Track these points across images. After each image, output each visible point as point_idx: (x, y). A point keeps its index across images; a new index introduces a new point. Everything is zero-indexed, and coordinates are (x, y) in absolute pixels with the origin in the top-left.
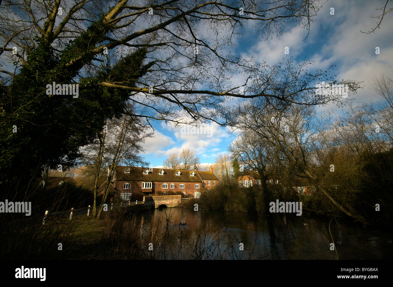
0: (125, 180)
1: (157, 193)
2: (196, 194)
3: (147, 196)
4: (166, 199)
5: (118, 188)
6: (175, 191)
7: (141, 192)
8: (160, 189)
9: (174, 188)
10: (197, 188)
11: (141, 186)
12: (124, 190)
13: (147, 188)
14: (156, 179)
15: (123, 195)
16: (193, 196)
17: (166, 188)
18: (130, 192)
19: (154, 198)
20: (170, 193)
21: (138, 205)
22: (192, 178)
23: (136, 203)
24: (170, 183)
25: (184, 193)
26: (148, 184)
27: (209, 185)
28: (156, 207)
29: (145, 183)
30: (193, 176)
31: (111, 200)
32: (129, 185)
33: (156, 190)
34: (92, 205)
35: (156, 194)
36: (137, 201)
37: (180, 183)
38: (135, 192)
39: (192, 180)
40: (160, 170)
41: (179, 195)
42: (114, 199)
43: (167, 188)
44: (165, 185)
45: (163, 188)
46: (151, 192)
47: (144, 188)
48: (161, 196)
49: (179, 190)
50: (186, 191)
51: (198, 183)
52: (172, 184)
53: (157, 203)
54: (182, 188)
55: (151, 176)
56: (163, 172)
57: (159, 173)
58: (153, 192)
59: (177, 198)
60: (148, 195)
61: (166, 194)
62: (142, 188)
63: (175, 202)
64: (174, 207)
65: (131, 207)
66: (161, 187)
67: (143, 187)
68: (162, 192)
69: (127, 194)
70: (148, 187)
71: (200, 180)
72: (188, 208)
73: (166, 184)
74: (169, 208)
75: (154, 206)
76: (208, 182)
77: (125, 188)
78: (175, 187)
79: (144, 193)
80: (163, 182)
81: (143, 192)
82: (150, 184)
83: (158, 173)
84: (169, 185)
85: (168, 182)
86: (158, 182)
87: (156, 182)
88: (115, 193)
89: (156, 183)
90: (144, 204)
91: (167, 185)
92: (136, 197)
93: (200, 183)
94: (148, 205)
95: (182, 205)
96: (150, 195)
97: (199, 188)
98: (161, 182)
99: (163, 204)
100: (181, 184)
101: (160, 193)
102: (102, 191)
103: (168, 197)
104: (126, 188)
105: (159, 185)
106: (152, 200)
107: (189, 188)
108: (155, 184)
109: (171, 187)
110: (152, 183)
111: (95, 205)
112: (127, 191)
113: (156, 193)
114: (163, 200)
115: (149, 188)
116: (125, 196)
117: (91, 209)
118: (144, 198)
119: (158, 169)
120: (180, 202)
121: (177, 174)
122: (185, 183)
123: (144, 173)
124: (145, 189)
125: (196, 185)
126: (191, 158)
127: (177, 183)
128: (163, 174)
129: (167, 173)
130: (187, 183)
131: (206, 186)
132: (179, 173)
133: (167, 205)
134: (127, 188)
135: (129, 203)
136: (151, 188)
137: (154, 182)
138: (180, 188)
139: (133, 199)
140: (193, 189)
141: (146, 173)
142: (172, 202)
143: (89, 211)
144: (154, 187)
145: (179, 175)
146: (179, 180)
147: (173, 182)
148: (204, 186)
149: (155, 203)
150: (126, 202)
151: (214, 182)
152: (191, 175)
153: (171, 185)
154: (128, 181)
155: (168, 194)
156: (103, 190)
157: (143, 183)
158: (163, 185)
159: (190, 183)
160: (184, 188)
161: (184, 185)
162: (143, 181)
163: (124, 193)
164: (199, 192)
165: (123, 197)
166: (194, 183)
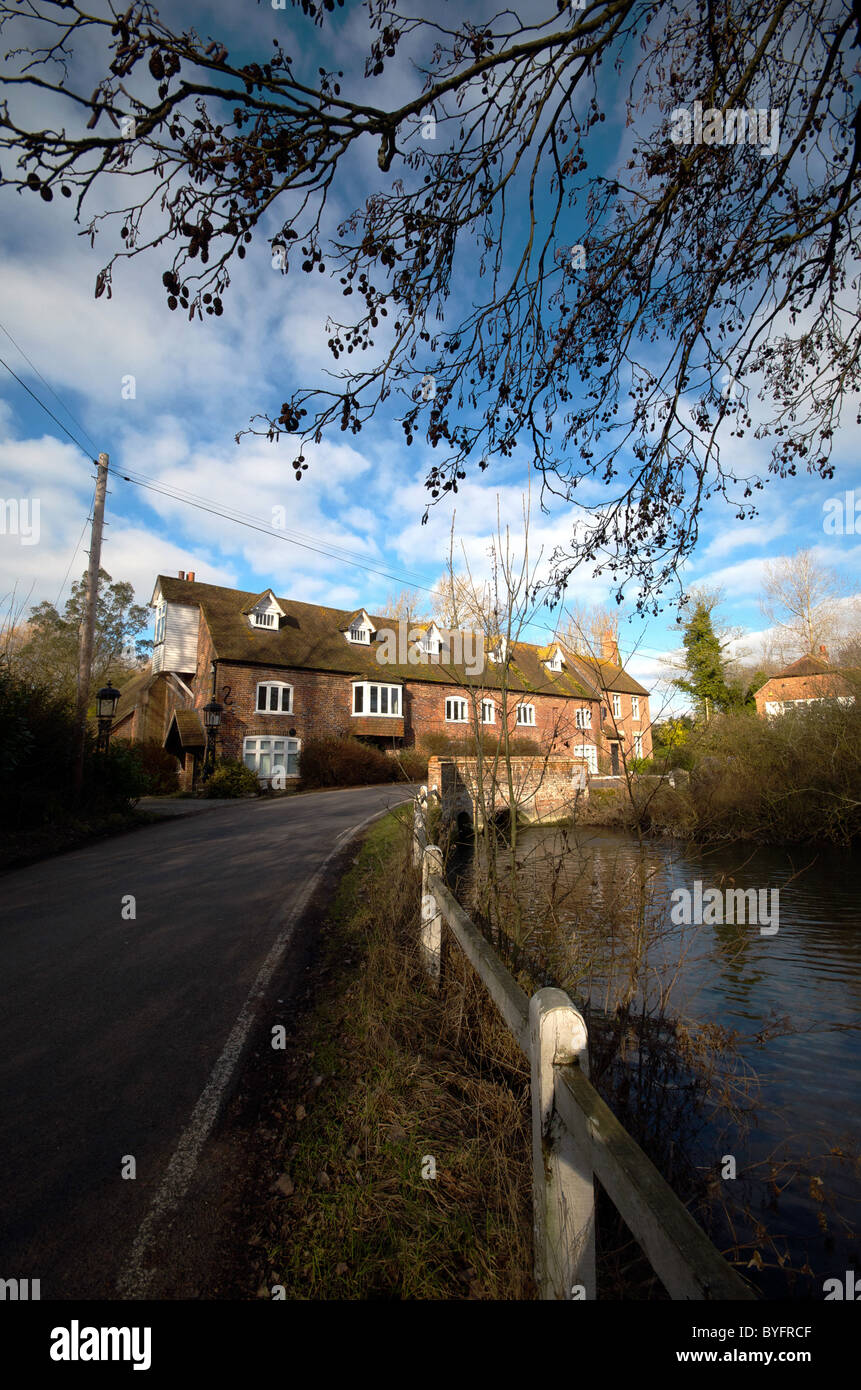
0: (260, 663)
1: (423, 743)
5: (227, 709)
6: (499, 739)
7: (348, 733)
8: (435, 726)
10: (582, 726)
11: (347, 700)
12: (258, 720)
13: (379, 713)
15: (256, 750)
17: (459, 721)
18: (293, 733)
22: (558, 677)
24: (476, 698)
26: (384, 691)
27: (616, 716)
28: (477, 823)
29: (367, 686)
30: (559, 668)
31: (180, 772)
32: (286, 691)
33: (419, 728)
37: (518, 697)
38: (319, 731)
39: (562, 690)
43: (467, 720)
44: (456, 704)
45: (449, 717)
46: (402, 735)
47: (366, 712)
49: (516, 734)
51: (582, 703)
52: (487, 701)
53: (482, 802)
54: (528, 724)
56: (435, 639)
58: (405, 734)
62: (354, 714)
63: (561, 797)
64: (559, 825)
66: (442, 714)
67: (359, 708)
68: (443, 739)
69: (279, 744)
70: (384, 710)
71: (594, 693)
73: (460, 699)
76: (614, 701)
77: (262, 706)
78: (500, 715)
79: (361, 738)
80: (447, 690)
81: (361, 733)
82: (395, 692)
84: (474, 706)
85: (471, 692)
86: (424, 688)
87: (417, 686)
88: (212, 733)
91: (463, 704)
93: (592, 704)
97: (590, 726)
98: (438, 688)
99: (508, 804)
100: (522, 705)
102: (127, 725)
104: (268, 711)
105: (433, 703)
108: (412, 696)
109: (484, 718)
110: (399, 689)
112: (277, 724)
113: (417, 743)
115: (389, 714)
116: (266, 754)
121: (499, 652)
122: (537, 699)
123: (348, 635)
124: (367, 718)
125: (579, 710)
127: (507, 698)
130: (546, 699)
131: (608, 721)
132: (503, 649)
133: (525, 815)
134: (274, 707)
136: (399, 715)
137: (409, 687)
138: (518, 724)
140: (569, 731)
141: (360, 636)
142: (547, 794)
144: (411, 709)
146: (506, 682)
147: (491, 693)
148: (603, 720)
150: (273, 790)
151: (636, 702)
152: (549, 664)
153: (484, 706)
154: (276, 668)
157: (355, 685)
158: (449, 703)
159: (557, 700)
160: (534, 724)
161: (533, 707)
162: (353, 674)
163: (258, 739)
164: (590, 747)
165: (258, 758)
166: (570, 701)
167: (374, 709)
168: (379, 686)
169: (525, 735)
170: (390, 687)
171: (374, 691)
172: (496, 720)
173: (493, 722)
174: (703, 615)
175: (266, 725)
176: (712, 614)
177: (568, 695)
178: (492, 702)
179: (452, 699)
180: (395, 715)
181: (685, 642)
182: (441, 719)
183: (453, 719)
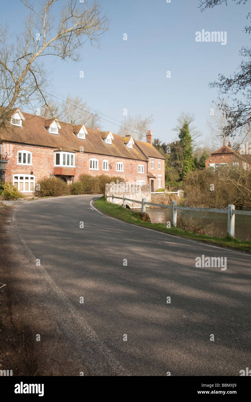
7: (53, 174)
8: (86, 171)
9: (107, 170)
10: (140, 172)
11: (53, 159)
13: (66, 166)
14: (77, 147)
17: (95, 169)
18: (32, 174)
22: (131, 150)
24: (101, 159)
26: (68, 156)
27: (152, 168)
29: (61, 154)
30: (132, 147)
32: (29, 156)
33: (80, 172)
37: (117, 159)
38: (41, 173)
39: (133, 157)
40: (76, 127)
43: (98, 169)
44: (94, 162)
45: (91, 167)
46: (74, 174)
47: (61, 165)
49: (116, 175)
50: (127, 177)
51: (141, 162)
52: (105, 161)
54: (121, 170)
55: (64, 138)
57: (77, 135)
62: (56, 165)
66: (88, 165)
67: (58, 163)
69: (27, 178)
70: (68, 164)
71: (145, 158)
73: (95, 160)
76: (152, 162)
77: (20, 161)
78: (110, 167)
79: (58, 176)
80: (91, 156)
82: (72, 156)
84: (100, 163)
85: (99, 156)
86: (82, 155)
87: (79, 154)
89: (80, 156)
91: (96, 162)
93: (145, 163)
97: (143, 173)
98: (87, 155)
100: (119, 163)
104: (22, 163)
105: (86, 161)
107: (131, 172)
108: (78, 158)
109: (104, 168)
112: (26, 169)
115: (70, 166)
116: (22, 182)
121: (107, 139)
122: (124, 160)
123: (49, 129)
124: (61, 168)
125: (139, 165)
127: (113, 159)
128: (84, 137)
129: (89, 135)
130: (127, 160)
132: (110, 138)
134: (25, 162)
136: (74, 166)
137: (76, 154)
138: (117, 171)
140: (136, 174)
141: (54, 130)
144: (78, 164)
147: (107, 157)
151: (160, 162)
152: (127, 145)
153: (104, 163)
154: (25, 145)
157: (56, 153)
158: (91, 161)
159: (132, 161)
160: (123, 171)
161: (122, 164)
162: (55, 148)
163: (19, 176)
164: (143, 181)
165: (19, 184)
166: (136, 161)
167: (64, 164)
168: (66, 154)
169: (119, 175)
170: (70, 154)
171: (64, 156)
172: (109, 169)
174: (186, 126)
175: (22, 170)
176: (189, 126)
177: (136, 158)
178: (108, 161)
179: (93, 160)
180: (72, 166)
181: (179, 136)
182: (88, 168)
183: (92, 169)
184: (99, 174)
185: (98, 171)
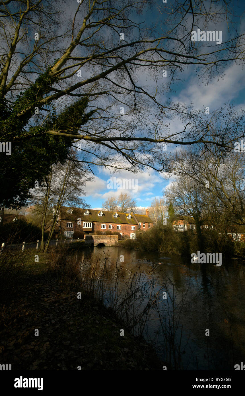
0: (68, 219)
1: (96, 232)
2: (132, 235)
3: (87, 235)
4: (104, 239)
5: (62, 227)
6: (112, 232)
7: (82, 231)
8: (99, 230)
10: (133, 230)
11: (83, 225)
12: (67, 228)
13: (87, 227)
14: (95, 220)
15: (66, 233)
16: (129, 237)
17: (104, 228)
18: (72, 230)
19: (93, 237)
20: (108, 233)
21: (79, 242)
22: (129, 220)
23: (78, 240)
25: (121, 233)
26: (89, 224)
27: (144, 227)
28: (95, 245)
29: (85, 223)
30: (130, 218)
32: (72, 224)
33: (95, 230)
34: (40, 240)
35: (95, 234)
36: (78, 238)
37: (117, 224)
38: (76, 230)
39: (128, 222)
40: (99, 212)
41: (117, 236)
42: (58, 236)
43: (106, 228)
44: (103, 225)
45: (102, 228)
46: (91, 231)
48: (100, 236)
49: (116, 231)
50: (123, 232)
51: (134, 225)
52: (110, 225)
53: (96, 242)
54: (119, 229)
55: (91, 217)
56: (102, 213)
57: (99, 215)
58: (93, 231)
59: (114, 238)
60: (88, 233)
61: (105, 234)
62: (83, 227)
63: (112, 242)
64: (112, 246)
65: (73, 244)
67: (84, 227)
68: (100, 232)
69: (70, 232)
70: (88, 227)
71: (137, 223)
72: (124, 248)
73: (104, 225)
74: (107, 246)
75: (93, 244)
76: (144, 224)
77: (68, 226)
78: (113, 227)
80: (102, 223)
81: (84, 231)
82: (90, 224)
83: (97, 215)
84: (107, 226)
85: (107, 223)
86: (97, 223)
88: (59, 230)
89: (96, 223)
90: (84, 242)
91: (105, 226)
92: (78, 235)
93: (136, 225)
94: (88, 243)
95: (119, 245)
96: (90, 234)
97: (135, 230)
98: (100, 223)
99: (102, 242)
100: (118, 226)
101: (99, 233)
102: (49, 229)
103: (106, 237)
104: (69, 227)
105: (98, 225)
106: (91, 238)
107: (126, 229)
108: (94, 224)
109: (109, 228)
110: (91, 223)
111: (42, 240)
112: (70, 229)
114: (102, 239)
115: (89, 227)
116: (68, 234)
117: (40, 244)
118: (85, 236)
119: (98, 211)
120: (117, 241)
121: (115, 215)
122: (122, 225)
123: (85, 214)
124: (85, 228)
125: (133, 227)
126: (128, 202)
127: (115, 224)
128: (102, 216)
129: (105, 214)
130: (124, 224)
131: (141, 229)
132: (117, 215)
133: (105, 244)
134: (70, 226)
135: (72, 240)
136: (91, 227)
137: (94, 223)
138: (117, 229)
139: (75, 236)
140: (130, 231)
141: (87, 214)
142: (110, 241)
143: (37, 245)
144: (94, 227)
145: (117, 217)
146: (116, 221)
147: (111, 223)
148: (139, 228)
149: (95, 241)
150: (69, 239)
151: (150, 225)
152: (127, 217)
154: (70, 220)
155: (106, 234)
156: (49, 227)
157: (84, 223)
158: (102, 225)
159: (127, 225)
160: (121, 229)
161: (121, 226)
162: (83, 221)
163: (67, 231)
165: (66, 234)
166: (130, 225)
167: (86, 226)
168: (88, 223)
169: (117, 231)
170: (90, 223)
171: (87, 224)
172: (112, 228)
173: (111, 229)
175: (68, 229)
177: (130, 223)
178: (111, 225)
181: (168, 211)
182: (100, 228)
183: (103, 228)
184: (106, 231)
185: (106, 229)
